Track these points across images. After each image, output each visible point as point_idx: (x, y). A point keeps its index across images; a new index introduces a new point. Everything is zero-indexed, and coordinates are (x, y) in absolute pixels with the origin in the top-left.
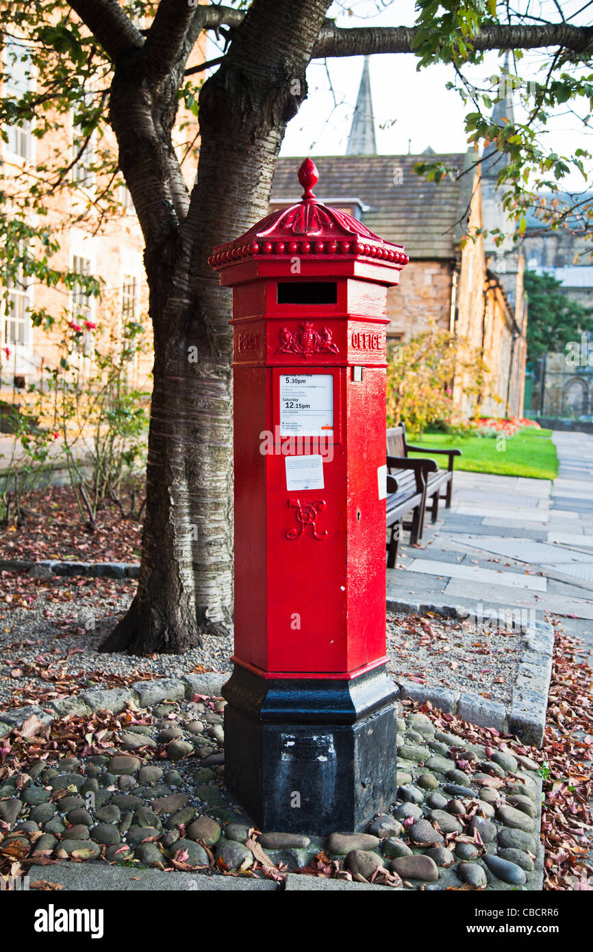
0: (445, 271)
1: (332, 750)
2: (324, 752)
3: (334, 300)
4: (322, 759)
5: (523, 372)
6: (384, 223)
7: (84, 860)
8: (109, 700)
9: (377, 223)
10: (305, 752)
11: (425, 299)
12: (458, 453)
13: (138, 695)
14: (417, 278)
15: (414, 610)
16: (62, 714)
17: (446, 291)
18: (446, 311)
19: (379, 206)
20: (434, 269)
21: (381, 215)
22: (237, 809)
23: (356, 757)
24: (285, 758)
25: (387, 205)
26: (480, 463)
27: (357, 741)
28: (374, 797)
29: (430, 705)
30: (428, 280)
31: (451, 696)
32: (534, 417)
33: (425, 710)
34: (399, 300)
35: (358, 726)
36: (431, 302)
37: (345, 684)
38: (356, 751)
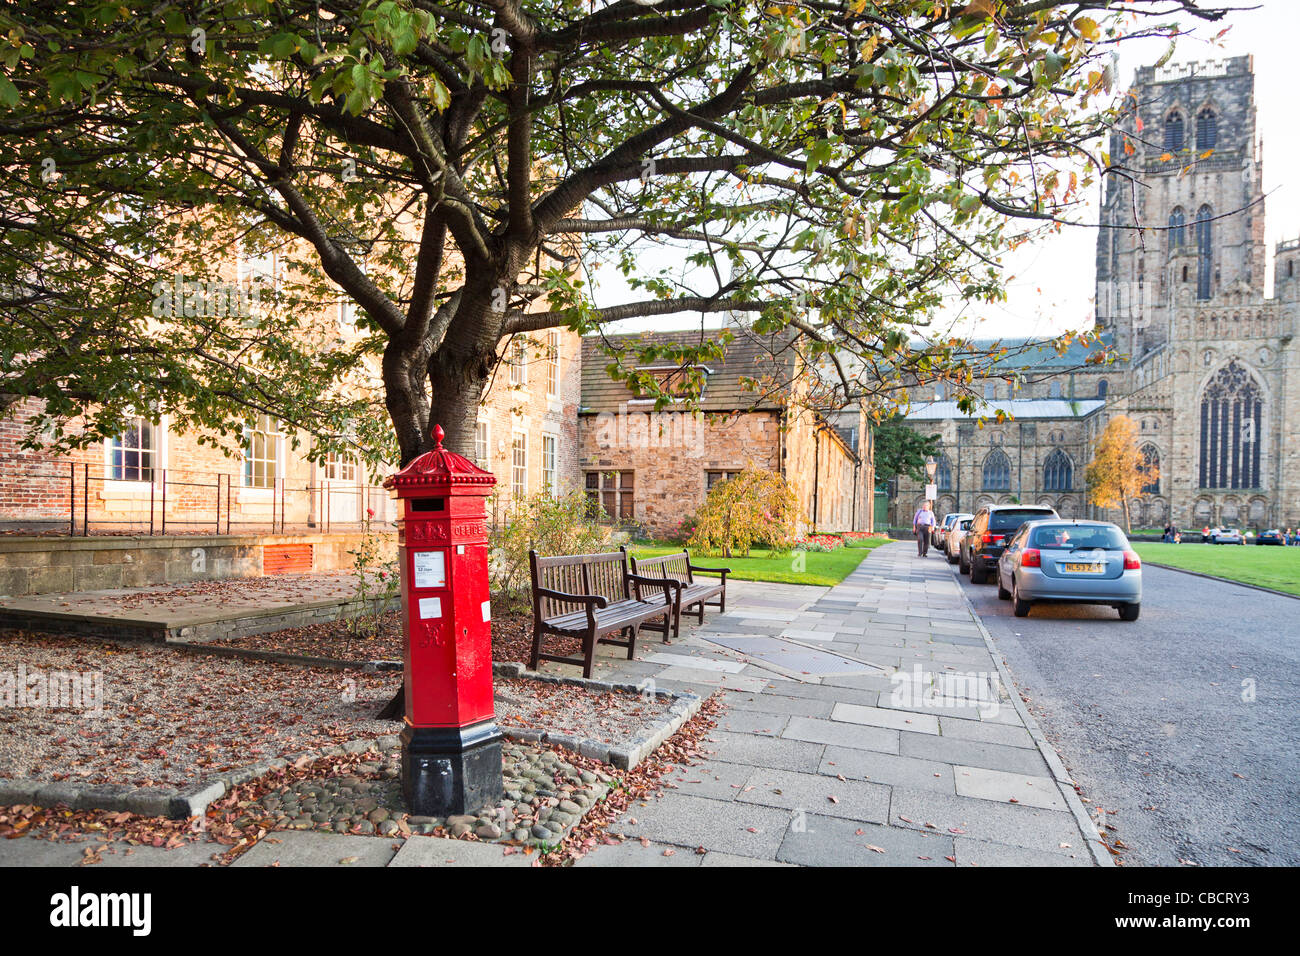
0: (774, 419)
1: (449, 768)
2: (445, 769)
3: (443, 509)
4: (444, 773)
5: (872, 491)
6: (726, 382)
7: (302, 830)
8: (357, 747)
9: (719, 382)
10: (434, 770)
11: (759, 441)
12: (728, 571)
13: (378, 744)
14: (752, 425)
15: (609, 688)
16: (325, 755)
17: (776, 435)
18: (776, 451)
19: (722, 369)
20: (765, 417)
21: (722, 376)
22: (403, 804)
23: (465, 772)
24: (424, 773)
25: (728, 368)
26: (779, 574)
27: (464, 764)
28: (482, 796)
29: (561, 747)
30: (761, 427)
31: (578, 740)
32: (886, 528)
33: (556, 749)
34: (739, 444)
35: (464, 755)
36: (764, 444)
37: (457, 731)
38: (464, 768)
